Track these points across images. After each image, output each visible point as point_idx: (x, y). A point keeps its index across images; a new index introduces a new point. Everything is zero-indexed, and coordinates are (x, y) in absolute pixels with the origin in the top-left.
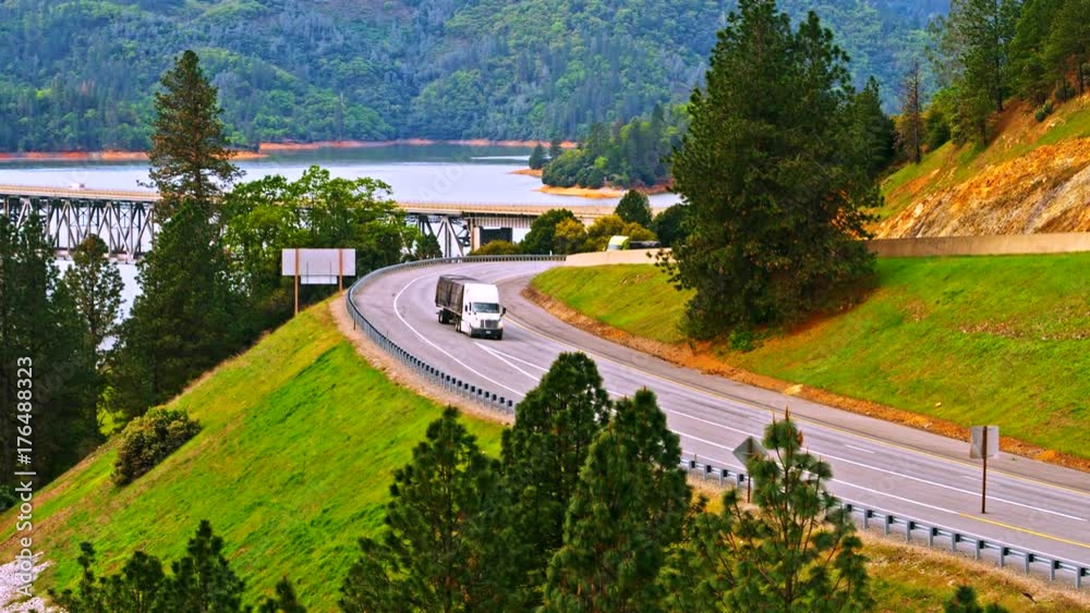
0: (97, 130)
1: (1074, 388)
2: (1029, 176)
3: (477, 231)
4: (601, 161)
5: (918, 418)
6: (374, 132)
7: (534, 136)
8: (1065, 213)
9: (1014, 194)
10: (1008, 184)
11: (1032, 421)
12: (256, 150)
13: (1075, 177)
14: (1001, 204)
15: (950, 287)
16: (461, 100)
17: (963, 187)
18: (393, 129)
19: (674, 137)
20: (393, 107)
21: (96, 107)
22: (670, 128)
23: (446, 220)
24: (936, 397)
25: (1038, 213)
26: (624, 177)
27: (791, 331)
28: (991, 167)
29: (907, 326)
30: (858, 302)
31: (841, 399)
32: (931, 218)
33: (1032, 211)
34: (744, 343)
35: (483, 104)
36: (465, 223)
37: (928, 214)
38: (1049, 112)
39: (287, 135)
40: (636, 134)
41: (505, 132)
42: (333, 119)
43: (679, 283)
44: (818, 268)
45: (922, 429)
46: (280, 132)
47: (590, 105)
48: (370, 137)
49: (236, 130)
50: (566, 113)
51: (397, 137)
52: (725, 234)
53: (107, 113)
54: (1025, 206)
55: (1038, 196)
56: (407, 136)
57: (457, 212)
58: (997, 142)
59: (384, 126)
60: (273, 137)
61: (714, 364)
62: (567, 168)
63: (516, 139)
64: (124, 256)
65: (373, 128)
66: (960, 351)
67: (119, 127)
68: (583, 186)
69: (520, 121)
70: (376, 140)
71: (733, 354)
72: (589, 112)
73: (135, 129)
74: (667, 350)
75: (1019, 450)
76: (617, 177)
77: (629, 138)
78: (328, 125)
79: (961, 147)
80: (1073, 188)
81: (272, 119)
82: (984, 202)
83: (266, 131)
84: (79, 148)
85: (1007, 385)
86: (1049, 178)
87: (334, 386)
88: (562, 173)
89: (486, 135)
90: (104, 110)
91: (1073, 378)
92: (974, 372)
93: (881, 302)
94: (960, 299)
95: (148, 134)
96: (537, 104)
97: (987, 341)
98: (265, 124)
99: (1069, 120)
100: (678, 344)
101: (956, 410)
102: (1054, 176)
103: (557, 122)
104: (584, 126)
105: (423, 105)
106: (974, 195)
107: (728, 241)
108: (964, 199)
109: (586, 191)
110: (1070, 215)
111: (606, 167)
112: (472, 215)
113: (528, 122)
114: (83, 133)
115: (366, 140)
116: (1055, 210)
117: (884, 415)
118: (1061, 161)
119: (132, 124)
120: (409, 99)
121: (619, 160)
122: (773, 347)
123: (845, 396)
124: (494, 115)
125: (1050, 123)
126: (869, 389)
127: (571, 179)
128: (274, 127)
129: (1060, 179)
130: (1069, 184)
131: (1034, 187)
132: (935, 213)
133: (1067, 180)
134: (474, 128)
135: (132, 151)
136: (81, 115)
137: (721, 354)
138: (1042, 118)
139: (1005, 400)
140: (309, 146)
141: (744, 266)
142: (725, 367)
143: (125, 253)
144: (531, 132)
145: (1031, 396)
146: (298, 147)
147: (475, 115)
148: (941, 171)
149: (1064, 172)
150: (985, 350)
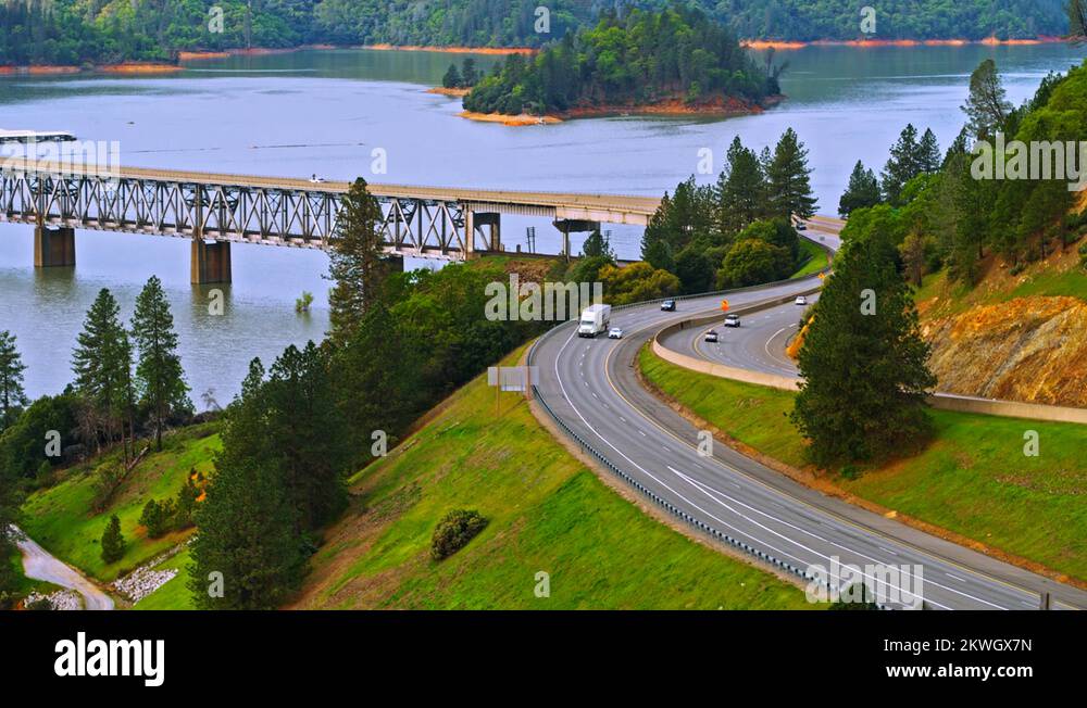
0: (25, 46)
1: (1074, 530)
2: (1010, 320)
3: (471, 214)
4: (518, 89)
5: (978, 544)
6: (281, 39)
7: (433, 41)
8: (1037, 353)
9: (999, 332)
10: (993, 323)
11: (1050, 552)
12: (175, 62)
13: (1043, 326)
14: (988, 338)
15: (985, 445)
16: (362, 6)
17: (960, 318)
18: (299, 35)
19: (584, 65)
20: (297, 14)
21: (23, 24)
22: (580, 55)
23: (443, 205)
24: (986, 529)
25: (1016, 350)
26: (541, 105)
27: (882, 468)
28: (979, 306)
29: (959, 472)
30: (924, 449)
31: (924, 525)
32: (937, 339)
33: (1012, 347)
34: (850, 474)
35: (383, 10)
36: (460, 208)
37: (934, 336)
38: (1021, 270)
39: (200, 45)
40: (550, 61)
41: (406, 38)
42: (240, 27)
43: (806, 433)
44: (898, 429)
45: (983, 553)
46: (192, 41)
47: (487, 13)
48: (277, 44)
49: (156, 43)
50: (465, 18)
51: (302, 42)
52: (837, 405)
53: (33, 29)
54: (1007, 342)
55: (1016, 337)
56: (311, 42)
57: (454, 199)
58: (981, 285)
59: (291, 33)
60: (186, 47)
61: (832, 488)
62: (486, 95)
63: (417, 44)
64: (150, 227)
65: (281, 36)
66: (997, 496)
67: (46, 42)
68: (502, 112)
69: (420, 28)
70: (283, 47)
71: (844, 480)
72: (486, 19)
73: (60, 44)
74: (794, 473)
75: (1045, 573)
76: (534, 104)
77: (543, 66)
78: (237, 33)
79: (954, 282)
80: (1041, 335)
81: (185, 28)
82: (977, 335)
83: (179, 40)
84: (8, 62)
85: (1032, 525)
86: (1024, 324)
87: (598, 510)
88: (482, 100)
89: (388, 40)
90: (30, 27)
91: (1072, 523)
92: (1009, 513)
93: (938, 452)
94: (992, 455)
95: (73, 49)
96: (436, 10)
97: (1014, 490)
98: (178, 34)
99: (1035, 279)
100: (801, 468)
101: (1001, 541)
102: (1028, 324)
103: (456, 29)
104: (482, 32)
105: (326, 12)
106: (969, 327)
107: (839, 409)
108: (961, 329)
109: (505, 118)
110: (1040, 354)
111: (523, 95)
112: (467, 201)
113: (428, 28)
114: (11, 48)
115: (274, 47)
116: (1030, 350)
117: (956, 540)
118: (1033, 312)
119: (57, 37)
120: (312, 6)
121: (535, 87)
122: (869, 478)
123: (928, 522)
124: (394, 21)
125: (1022, 279)
126: (943, 518)
127: (490, 106)
128: (187, 36)
129: (1032, 326)
130: (1039, 331)
131: (1013, 329)
132: (940, 337)
133: (1037, 327)
134: (375, 33)
135: (59, 65)
136: (9, 29)
137: (835, 480)
138: (1015, 274)
139: (1031, 535)
140: (222, 55)
141: (849, 426)
142: (839, 491)
143: (150, 224)
144: (431, 38)
145: (1048, 534)
146: (211, 55)
147: (377, 21)
148: (940, 299)
149: (1034, 321)
150: (1014, 497)
